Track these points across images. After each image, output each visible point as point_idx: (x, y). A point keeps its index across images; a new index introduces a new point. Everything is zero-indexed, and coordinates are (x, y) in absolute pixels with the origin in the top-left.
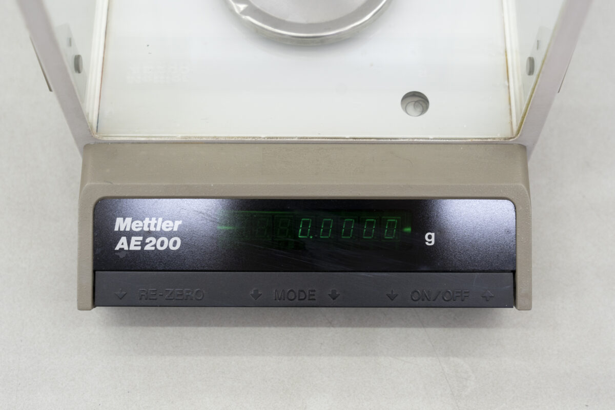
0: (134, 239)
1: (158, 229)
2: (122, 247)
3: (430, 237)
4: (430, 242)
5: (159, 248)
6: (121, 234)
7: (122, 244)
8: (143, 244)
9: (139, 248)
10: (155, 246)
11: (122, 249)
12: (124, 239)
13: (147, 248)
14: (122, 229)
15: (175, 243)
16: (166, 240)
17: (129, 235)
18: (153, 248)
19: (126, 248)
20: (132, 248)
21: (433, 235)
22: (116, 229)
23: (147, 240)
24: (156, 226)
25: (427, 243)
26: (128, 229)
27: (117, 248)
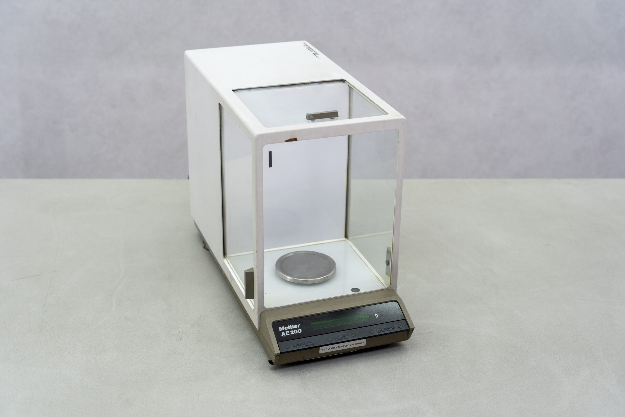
0: (286, 332)
1: (293, 328)
2: (283, 335)
3: (376, 315)
4: (377, 317)
5: (295, 333)
6: (282, 331)
7: (283, 334)
8: (290, 333)
9: (289, 334)
10: (294, 333)
11: (283, 336)
12: (283, 333)
13: (291, 334)
14: (282, 330)
15: (300, 331)
16: (296, 330)
17: (285, 331)
18: (293, 333)
19: (285, 335)
20: (287, 334)
21: (377, 314)
22: (280, 330)
23: (291, 332)
24: (292, 327)
25: (376, 317)
26: (284, 330)
27: (282, 335)
